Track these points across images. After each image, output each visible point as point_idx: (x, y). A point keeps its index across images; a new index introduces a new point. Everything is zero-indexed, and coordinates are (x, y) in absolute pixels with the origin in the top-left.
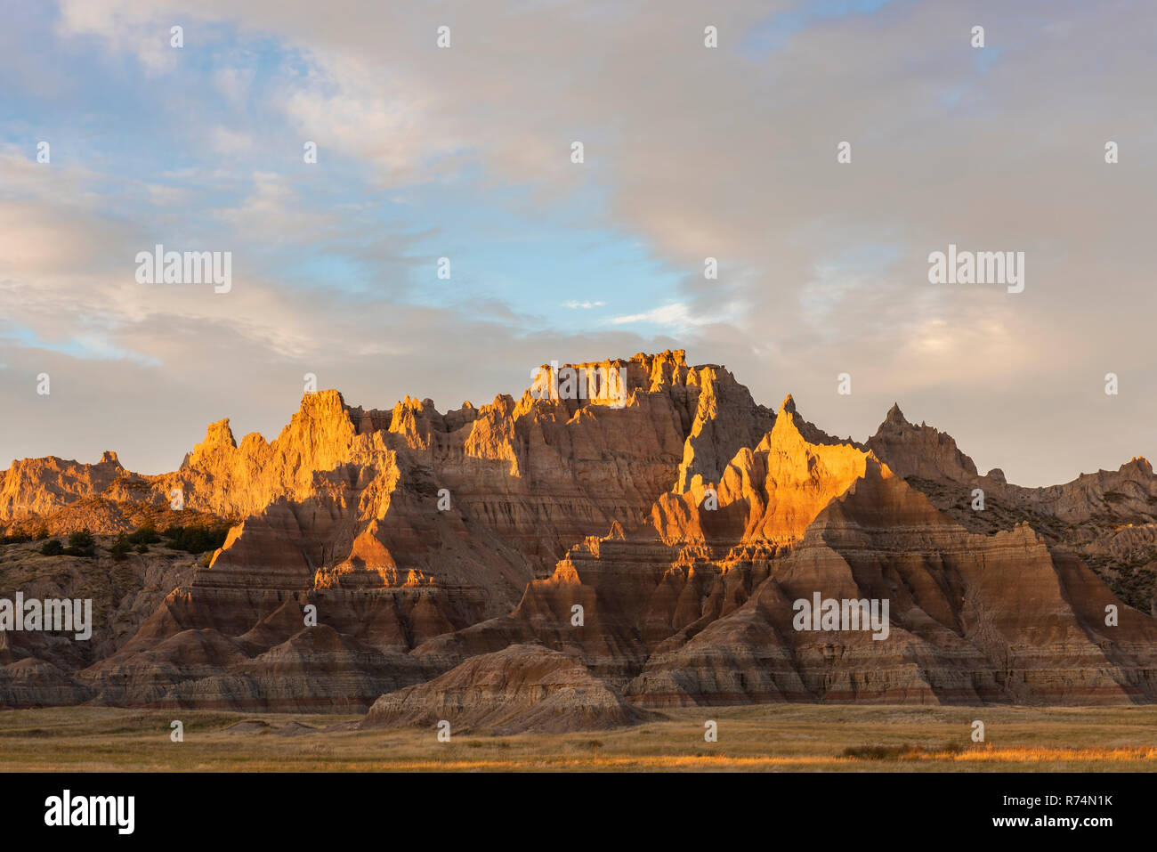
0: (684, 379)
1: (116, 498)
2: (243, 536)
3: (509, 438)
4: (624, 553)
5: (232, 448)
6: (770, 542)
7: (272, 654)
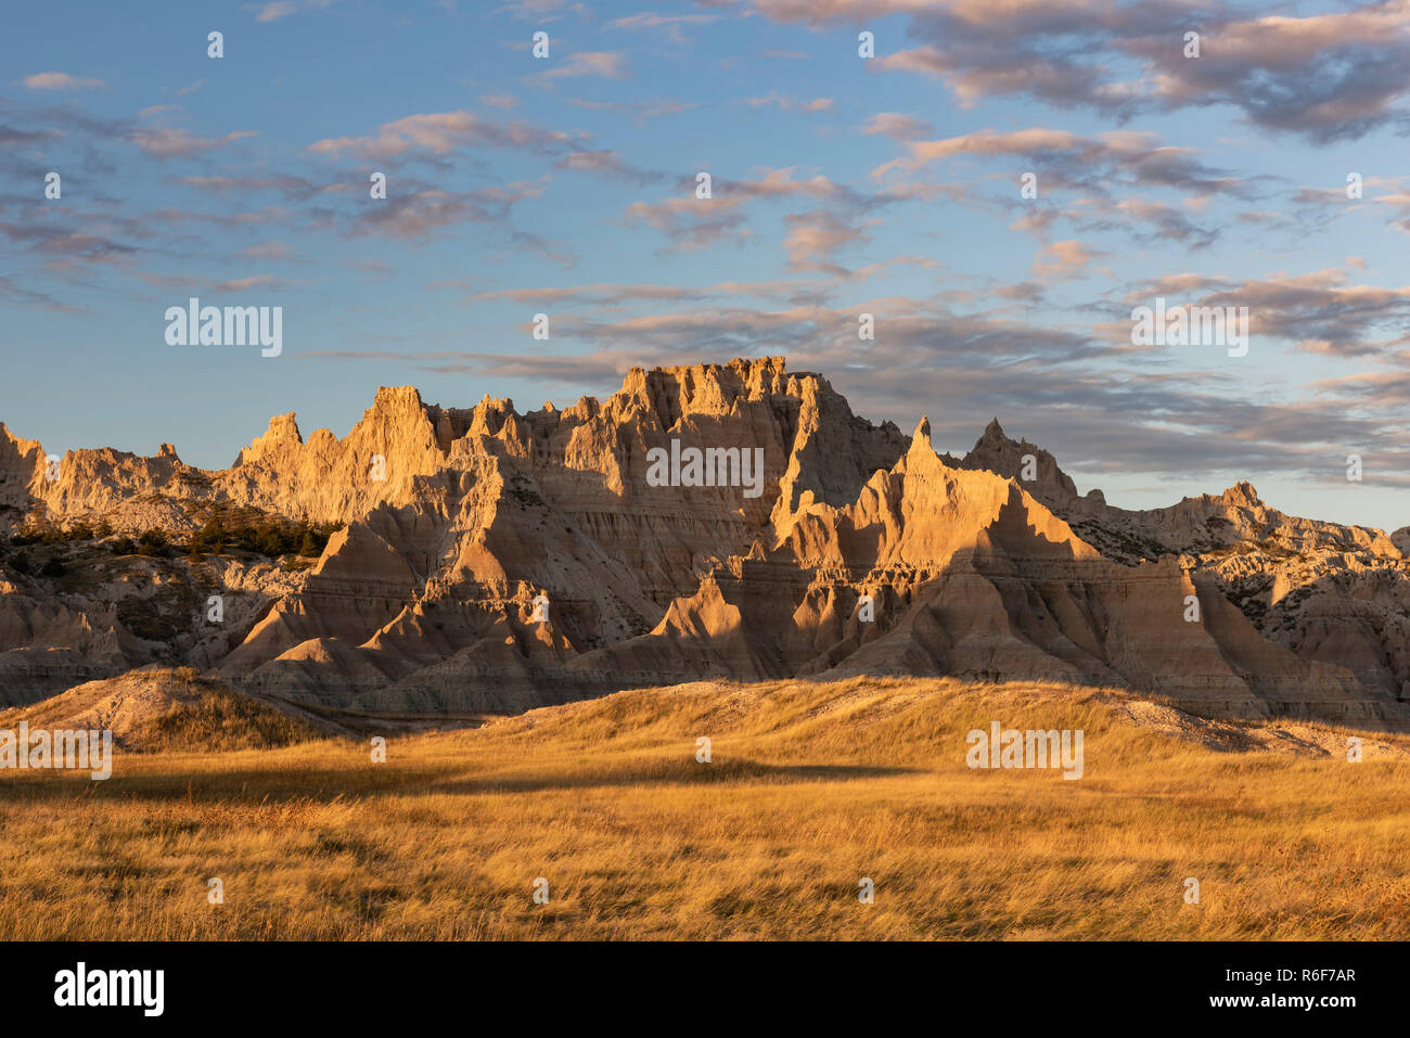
0: (784, 388)
1: (176, 494)
2: (349, 541)
3: (611, 445)
4: (765, 573)
5: (299, 444)
6: (908, 566)
7: (450, 667)
